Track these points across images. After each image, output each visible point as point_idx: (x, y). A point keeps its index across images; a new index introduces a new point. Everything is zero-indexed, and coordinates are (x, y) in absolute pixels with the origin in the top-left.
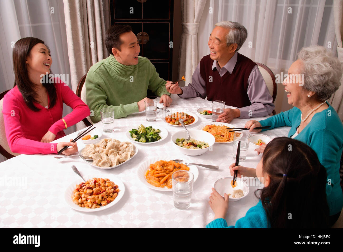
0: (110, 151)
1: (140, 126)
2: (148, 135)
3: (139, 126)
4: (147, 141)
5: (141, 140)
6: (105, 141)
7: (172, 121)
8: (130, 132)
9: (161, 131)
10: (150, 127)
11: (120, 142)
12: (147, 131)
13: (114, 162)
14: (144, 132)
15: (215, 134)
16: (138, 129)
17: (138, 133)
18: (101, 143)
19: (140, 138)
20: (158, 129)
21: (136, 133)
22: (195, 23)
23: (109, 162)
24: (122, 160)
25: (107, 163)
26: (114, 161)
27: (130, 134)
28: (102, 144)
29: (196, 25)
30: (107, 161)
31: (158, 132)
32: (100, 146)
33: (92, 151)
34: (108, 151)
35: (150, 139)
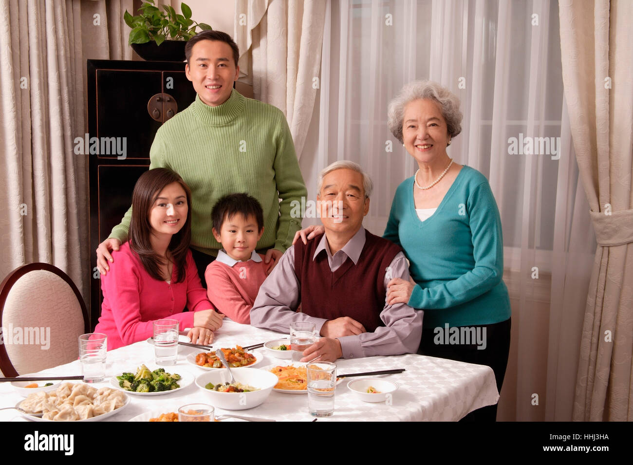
0: (78, 398)
1: (140, 368)
2: (154, 381)
3: (138, 368)
4: (152, 389)
5: (139, 388)
6: (67, 388)
7: (208, 362)
8: (119, 378)
9: (182, 377)
10: (160, 369)
11: (97, 390)
12: (153, 376)
13: (83, 414)
14: (147, 377)
15: (286, 377)
16: (135, 374)
17: (135, 379)
18: (60, 390)
19: (138, 385)
20: (176, 373)
21: (131, 379)
23: (74, 414)
24: (98, 411)
25: (70, 415)
26: (83, 412)
27: (118, 381)
28: (62, 391)
30: (71, 411)
31: (177, 378)
32: (58, 394)
33: (41, 401)
34: (73, 399)
35: (156, 387)
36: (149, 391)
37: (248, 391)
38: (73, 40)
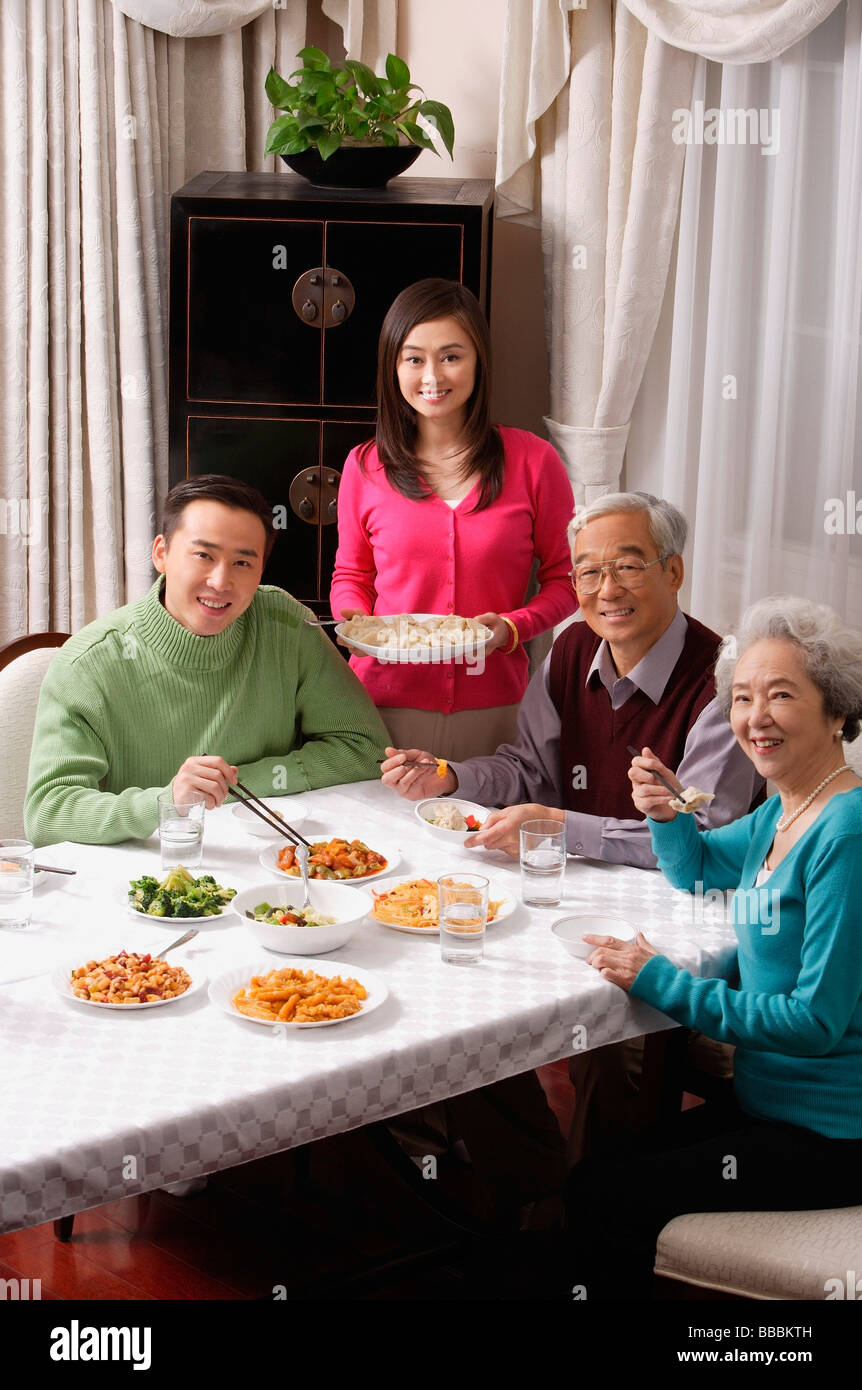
4: (169, 911)
5: (152, 907)
8: (132, 883)
10: (206, 877)
12: (187, 888)
17: (159, 889)
21: (152, 888)
22: (597, 427)
29: (602, 436)
31: (228, 897)
35: (176, 909)
36: (165, 915)
37: (316, 925)
38: (167, 122)
